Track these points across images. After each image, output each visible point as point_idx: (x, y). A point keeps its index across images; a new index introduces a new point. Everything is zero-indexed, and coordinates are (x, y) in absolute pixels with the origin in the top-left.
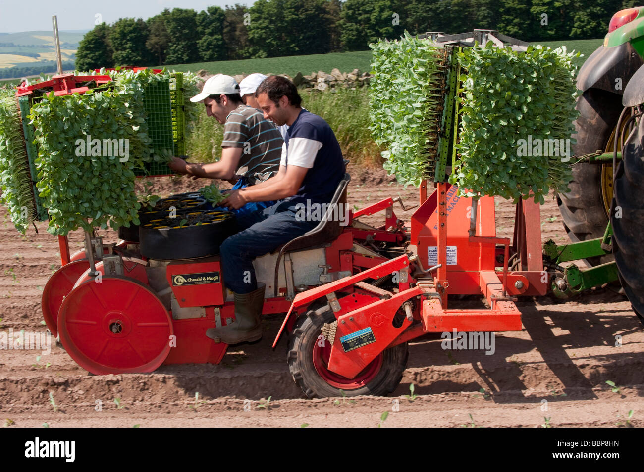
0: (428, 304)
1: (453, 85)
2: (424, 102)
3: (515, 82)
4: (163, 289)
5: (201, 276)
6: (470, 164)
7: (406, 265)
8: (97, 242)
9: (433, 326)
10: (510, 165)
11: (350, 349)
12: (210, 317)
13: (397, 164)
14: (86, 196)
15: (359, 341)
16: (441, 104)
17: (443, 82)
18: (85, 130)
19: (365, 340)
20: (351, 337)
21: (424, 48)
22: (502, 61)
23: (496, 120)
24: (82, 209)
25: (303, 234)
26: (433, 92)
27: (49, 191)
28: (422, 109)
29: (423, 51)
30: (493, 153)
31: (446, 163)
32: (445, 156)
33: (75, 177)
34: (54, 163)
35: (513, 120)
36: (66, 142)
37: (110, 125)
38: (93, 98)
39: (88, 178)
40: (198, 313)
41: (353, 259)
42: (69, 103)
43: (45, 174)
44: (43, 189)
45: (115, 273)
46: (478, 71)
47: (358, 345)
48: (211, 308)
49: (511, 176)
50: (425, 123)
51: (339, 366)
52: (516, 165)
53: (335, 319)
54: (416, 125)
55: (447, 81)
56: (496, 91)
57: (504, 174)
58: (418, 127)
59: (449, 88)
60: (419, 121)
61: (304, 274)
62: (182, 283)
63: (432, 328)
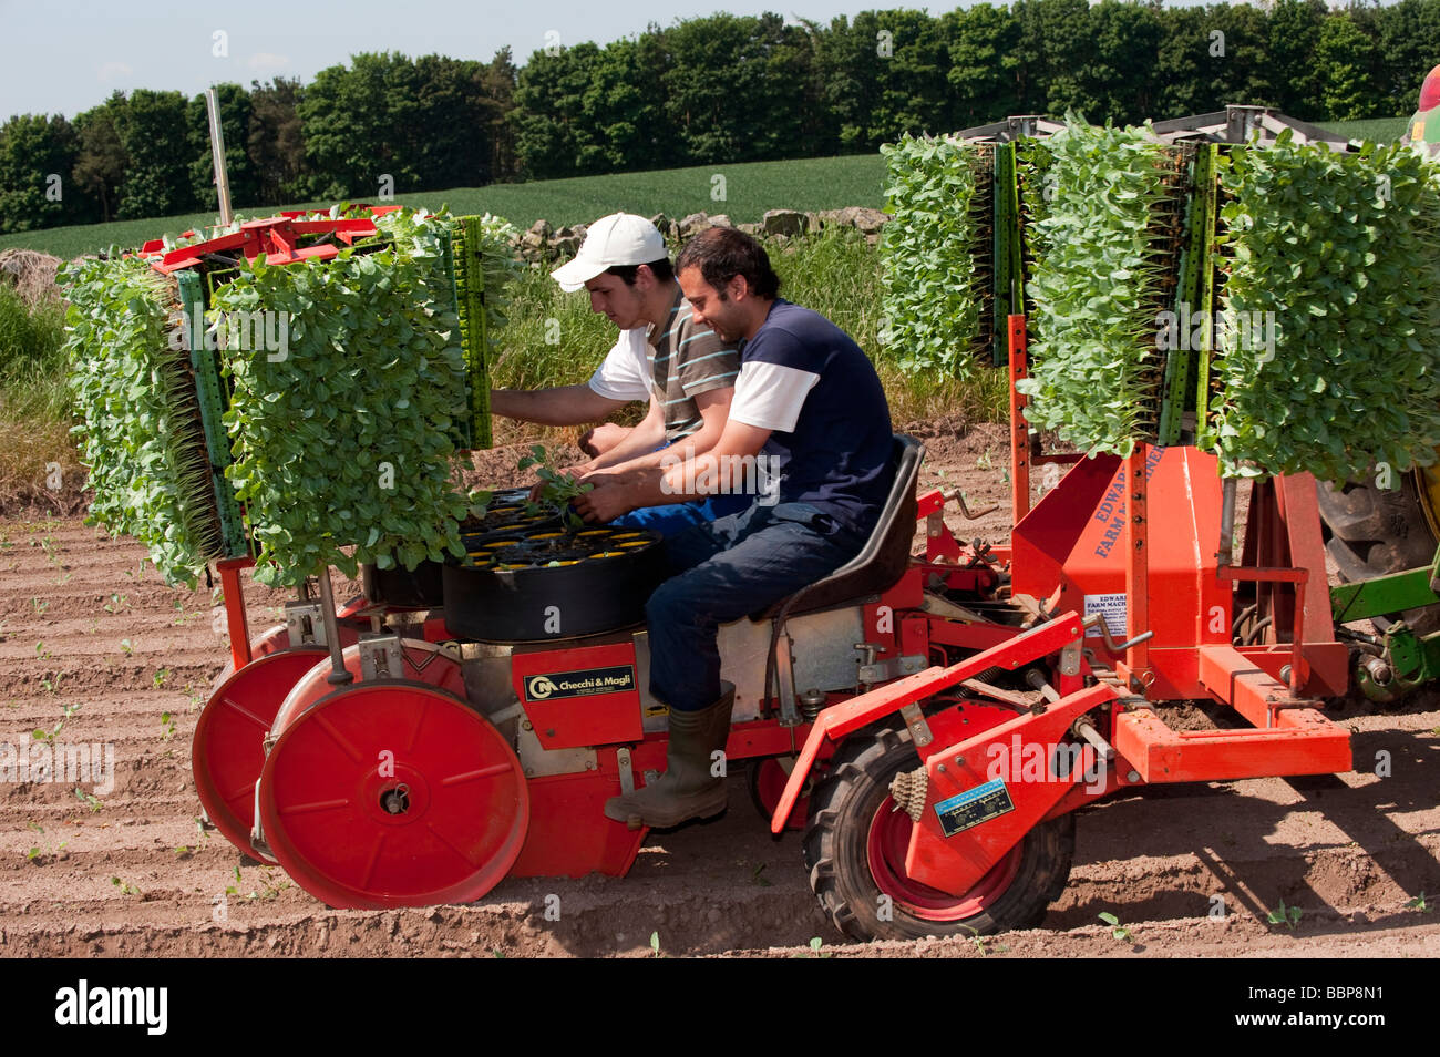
0: (1135, 721)
1: (1196, 229)
2: (1136, 268)
3: (1338, 220)
4: (499, 709)
5: (592, 675)
6: (1246, 405)
7: (1078, 635)
8: (316, 610)
9: (1162, 769)
10: (1333, 405)
11: (957, 830)
12: (608, 770)
13: (1064, 408)
14: (342, 493)
15: (978, 809)
16: (1173, 273)
17: (1174, 222)
18: (340, 342)
19: (990, 807)
20: (959, 802)
21: (1136, 147)
22: (1311, 175)
23: (1301, 305)
24: (336, 524)
25: (830, 573)
26: (1156, 244)
27: (258, 485)
28: (1132, 282)
29: (1132, 152)
30: (1296, 379)
31: (1182, 404)
32: (1181, 386)
33: (318, 450)
34: (269, 418)
35: (1336, 303)
36: (297, 372)
37: (395, 330)
38: (355, 268)
39: (347, 452)
40: (582, 760)
41: (930, 628)
42: (301, 281)
43: (246, 447)
44: (244, 481)
45: (388, 675)
46: (1263, 197)
47: (974, 819)
48: (607, 751)
49: (1332, 429)
50: (1137, 315)
51: (934, 869)
52: (1342, 406)
53: (921, 763)
54: (1120, 319)
55: (1186, 221)
56: (1301, 240)
57: (1318, 424)
58: (1122, 323)
59: (1189, 237)
60: (1125, 310)
61: (815, 665)
62: (546, 694)
63: (1159, 773)
